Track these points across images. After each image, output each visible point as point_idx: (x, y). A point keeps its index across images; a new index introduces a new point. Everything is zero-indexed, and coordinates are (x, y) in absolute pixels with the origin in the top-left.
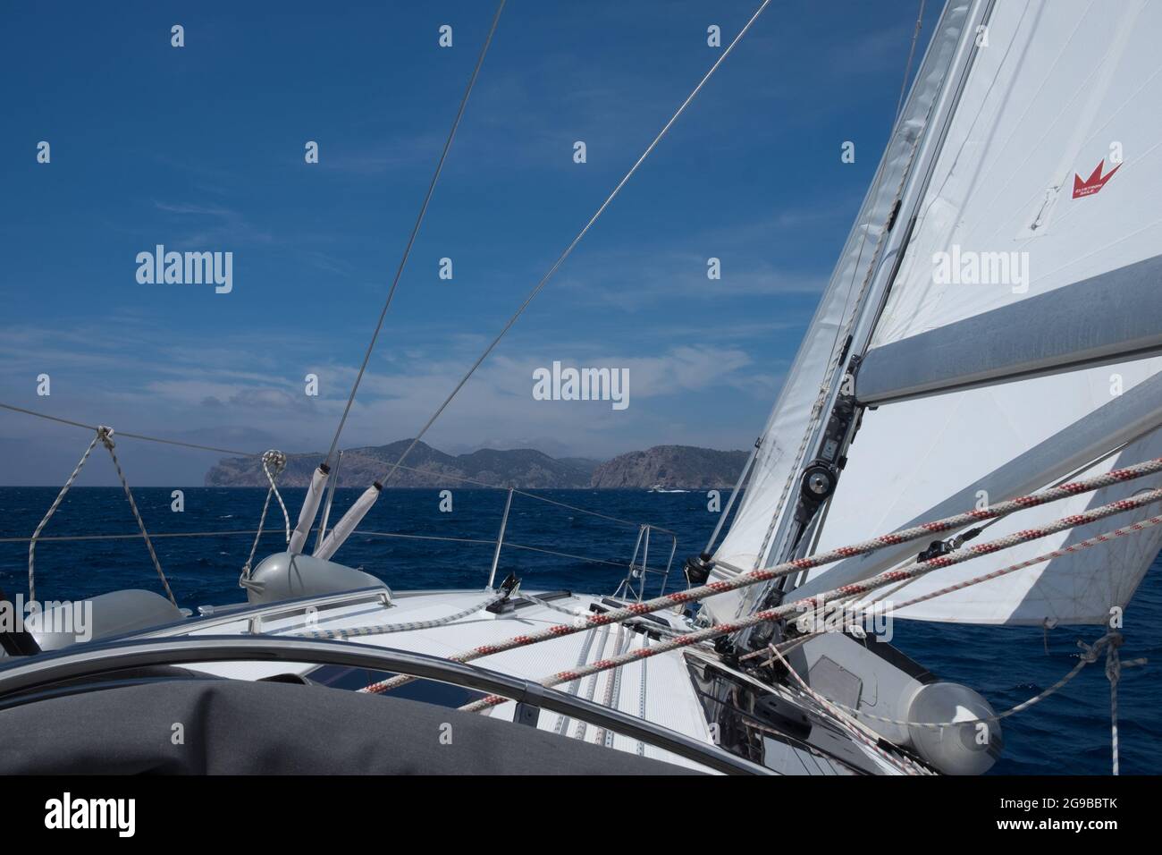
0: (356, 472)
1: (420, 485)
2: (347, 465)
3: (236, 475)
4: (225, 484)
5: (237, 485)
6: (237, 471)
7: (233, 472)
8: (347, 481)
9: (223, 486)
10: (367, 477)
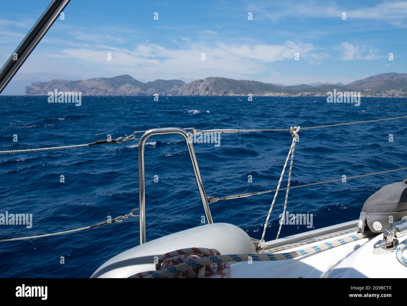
0: (92, 89)
1: (120, 94)
2: (88, 86)
3: (38, 90)
4: (33, 94)
5: (39, 95)
6: (39, 88)
7: (37, 89)
8: (88, 93)
9: (32, 95)
10: (97, 91)
